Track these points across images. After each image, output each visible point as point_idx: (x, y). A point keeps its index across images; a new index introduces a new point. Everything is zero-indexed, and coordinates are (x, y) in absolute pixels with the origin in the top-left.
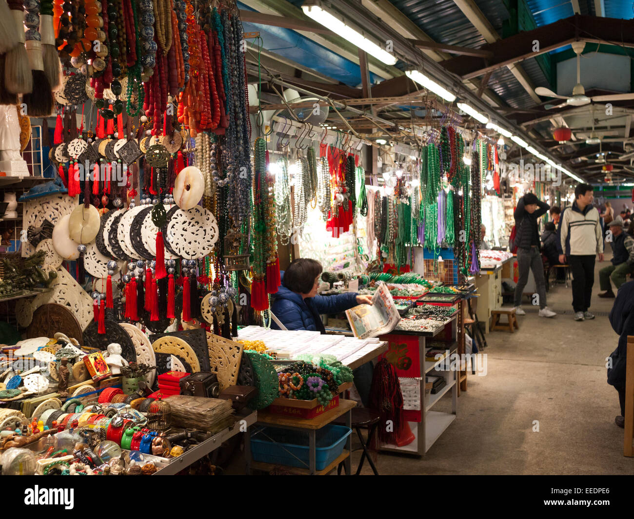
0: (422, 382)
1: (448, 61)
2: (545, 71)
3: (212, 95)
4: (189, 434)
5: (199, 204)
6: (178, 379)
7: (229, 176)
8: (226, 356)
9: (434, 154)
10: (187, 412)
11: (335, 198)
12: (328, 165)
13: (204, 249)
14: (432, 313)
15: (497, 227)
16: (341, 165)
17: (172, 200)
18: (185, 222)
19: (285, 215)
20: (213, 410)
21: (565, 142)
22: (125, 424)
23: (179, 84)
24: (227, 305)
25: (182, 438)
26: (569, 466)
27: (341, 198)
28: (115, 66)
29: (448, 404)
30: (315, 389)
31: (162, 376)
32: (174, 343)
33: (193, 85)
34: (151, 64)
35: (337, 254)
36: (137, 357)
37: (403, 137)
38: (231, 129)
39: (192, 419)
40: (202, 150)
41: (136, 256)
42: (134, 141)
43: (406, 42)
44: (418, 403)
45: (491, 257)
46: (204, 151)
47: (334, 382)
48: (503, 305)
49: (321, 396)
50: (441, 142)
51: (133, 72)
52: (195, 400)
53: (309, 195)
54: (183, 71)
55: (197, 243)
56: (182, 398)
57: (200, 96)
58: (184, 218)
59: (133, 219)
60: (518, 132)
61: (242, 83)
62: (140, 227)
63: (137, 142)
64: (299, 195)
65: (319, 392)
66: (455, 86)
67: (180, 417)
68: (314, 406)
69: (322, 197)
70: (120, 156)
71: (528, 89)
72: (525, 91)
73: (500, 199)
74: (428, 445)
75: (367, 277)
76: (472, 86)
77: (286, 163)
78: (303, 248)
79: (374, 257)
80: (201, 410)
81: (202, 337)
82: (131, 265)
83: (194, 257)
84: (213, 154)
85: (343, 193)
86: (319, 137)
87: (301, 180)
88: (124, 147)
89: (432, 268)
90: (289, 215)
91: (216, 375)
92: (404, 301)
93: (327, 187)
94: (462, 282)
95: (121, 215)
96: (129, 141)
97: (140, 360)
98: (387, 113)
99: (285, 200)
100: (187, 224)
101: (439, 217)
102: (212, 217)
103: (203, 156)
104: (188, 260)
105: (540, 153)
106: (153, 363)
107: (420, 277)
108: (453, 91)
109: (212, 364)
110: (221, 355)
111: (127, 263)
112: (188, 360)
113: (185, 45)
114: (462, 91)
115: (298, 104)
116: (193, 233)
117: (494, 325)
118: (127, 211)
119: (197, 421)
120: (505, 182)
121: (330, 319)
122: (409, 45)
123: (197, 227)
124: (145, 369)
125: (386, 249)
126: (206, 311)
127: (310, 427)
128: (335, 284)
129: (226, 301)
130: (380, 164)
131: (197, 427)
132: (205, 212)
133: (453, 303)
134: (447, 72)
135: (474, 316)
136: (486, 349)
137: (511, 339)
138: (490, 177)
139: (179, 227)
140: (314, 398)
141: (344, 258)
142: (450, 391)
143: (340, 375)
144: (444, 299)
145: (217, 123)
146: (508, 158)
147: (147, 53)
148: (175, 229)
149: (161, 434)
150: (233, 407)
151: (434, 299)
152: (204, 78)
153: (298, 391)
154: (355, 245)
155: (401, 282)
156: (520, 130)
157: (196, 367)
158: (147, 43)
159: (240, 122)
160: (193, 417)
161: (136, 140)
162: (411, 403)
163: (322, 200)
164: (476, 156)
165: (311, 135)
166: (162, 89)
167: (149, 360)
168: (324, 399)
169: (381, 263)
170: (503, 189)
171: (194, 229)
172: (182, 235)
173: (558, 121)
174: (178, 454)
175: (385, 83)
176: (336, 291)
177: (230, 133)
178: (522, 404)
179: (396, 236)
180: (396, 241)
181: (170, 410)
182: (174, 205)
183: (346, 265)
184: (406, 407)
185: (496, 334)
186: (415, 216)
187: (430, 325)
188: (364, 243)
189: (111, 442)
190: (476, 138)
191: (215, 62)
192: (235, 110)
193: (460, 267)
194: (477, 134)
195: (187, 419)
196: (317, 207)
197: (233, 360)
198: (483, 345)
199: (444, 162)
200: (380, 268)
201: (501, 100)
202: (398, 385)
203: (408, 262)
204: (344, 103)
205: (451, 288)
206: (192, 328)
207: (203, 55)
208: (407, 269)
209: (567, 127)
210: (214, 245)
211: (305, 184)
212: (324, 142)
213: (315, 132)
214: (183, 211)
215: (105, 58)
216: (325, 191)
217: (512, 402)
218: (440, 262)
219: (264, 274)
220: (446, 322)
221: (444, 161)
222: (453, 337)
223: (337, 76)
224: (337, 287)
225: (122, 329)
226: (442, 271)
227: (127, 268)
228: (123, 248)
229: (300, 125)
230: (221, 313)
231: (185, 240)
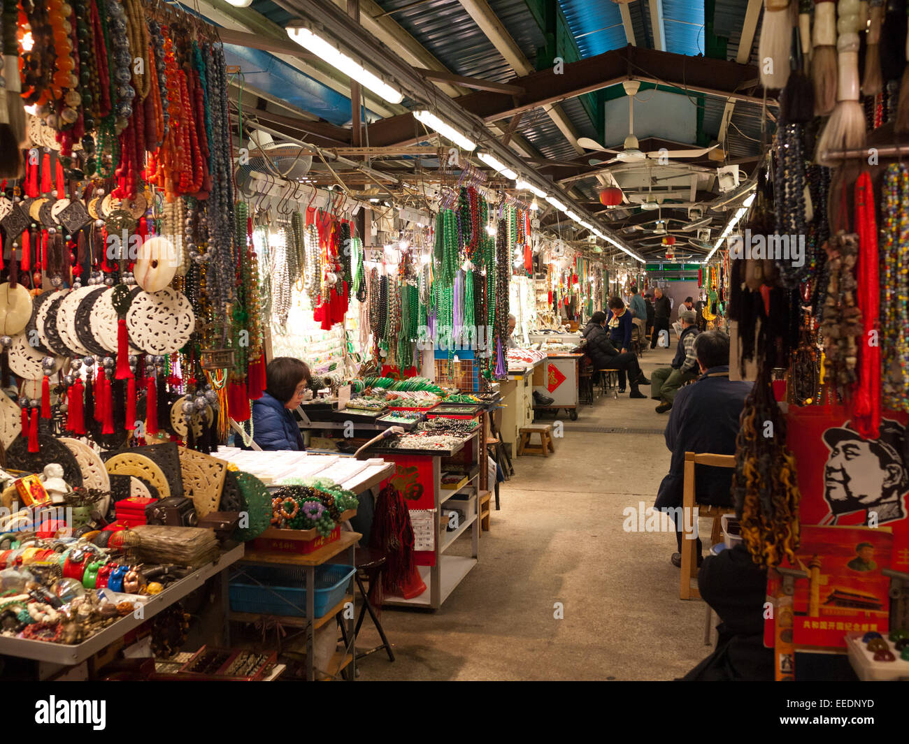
0: (436, 514)
1: (467, 96)
2: (591, 114)
3: (193, 150)
4: (166, 569)
5: (170, 285)
6: (144, 505)
7: (210, 251)
8: (205, 476)
9: (451, 223)
10: (160, 543)
11: (326, 277)
12: (317, 235)
13: (175, 342)
14: (447, 427)
15: (527, 318)
16: (333, 235)
17: (131, 279)
18: (150, 308)
19: (265, 300)
20: (194, 540)
21: (614, 206)
22: (86, 559)
23: (158, 137)
24: (205, 412)
25: (160, 573)
26: (616, 613)
27: (334, 278)
28: (87, 116)
29: (467, 547)
30: (314, 517)
31: (121, 503)
32: (134, 462)
33: (173, 139)
34: (127, 115)
35: (321, 352)
36: (84, 480)
37: (407, 196)
38: (214, 193)
39: (168, 552)
40: (173, 216)
41: (82, 350)
42: (80, 202)
43: (414, 72)
44: (432, 541)
45: (519, 358)
46: (175, 218)
47: (335, 509)
48: (533, 422)
49: (321, 524)
50: (460, 206)
51: (105, 124)
52: (169, 529)
53: (294, 275)
54: (162, 122)
55: (166, 334)
56: (151, 528)
57: (180, 152)
58: (148, 303)
59: (78, 304)
60: (554, 191)
61: (227, 134)
62: (89, 314)
63: (84, 204)
64: (282, 273)
65: (318, 520)
66: (477, 131)
67: (152, 550)
68: (313, 536)
69: (310, 277)
70: (61, 222)
71: (568, 135)
72: (564, 138)
73: (530, 281)
74: (444, 595)
75: (361, 382)
76: (497, 131)
77: (266, 232)
78: (277, 343)
79: (368, 357)
80: (179, 541)
81: (173, 453)
82: (75, 363)
83: (162, 353)
84: (190, 222)
85: (336, 271)
86: (307, 199)
87: (285, 255)
88: (66, 211)
89: (446, 371)
90: (270, 300)
91: (191, 499)
92: (412, 413)
93: (317, 263)
94: (484, 389)
95: (62, 298)
96: (72, 202)
97: (87, 484)
98: (383, 162)
99: (265, 280)
100: (153, 310)
101: (455, 304)
102: (186, 301)
103: (173, 225)
104: (154, 356)
105: (583, 219)
106: (106, 487)
107: (430, 382)
108: (472, 138)
109: (186, 486)
110: (197, 474)
111: (70, 360)
112: (154, 483)
113: (164, 89)
114: (484, 137)
115: (272, 151)
116: (161, 322)
117: (523, 447)
118: (69, 293)
119: (174, 554)
120: (537, 258)
121: (313, 438)
122: (419, 76)
123: (166, 314)
124: (96, 495)
125: (386, 345)
126: (177, 420)
127: (307, 564)
128: (319, 391)
129: (204, 407)
130: (374, 232)
131: (174, 561)
132: (177, 296)
133: (473, 415)
134: (466, 112)
135: (497, 435)
136: (512, 478)
137: (545, 465)
138: (518, 251)
139: (142, 314)
140: (310, 528)
141: (330, 358)
142: (470, 527)
143: (342, 500)
144: (461, 410)
145: (199, 185)
146: (542, 225)
147: (122, 100)
148: (137, 317)
149: (135, 568)
150: (217, 537)
151: (449, 410)
152: (184, 129)
153: (292, 520)
154: (343, 340)
155: (405, 389)
156: (558, 189)
157: (165, 490)
158: (123, 89)
159: (224, 184)
160: (168, 549)
161: (83, 202)
162: (422, 542)
163: (309, 281)
164: (502, 225)
165: (296, 196)
166: (138, 145)
167: (100, 484)
168: (325, 529)
169: (379, 364)
170: (536, 267)
171: (162, 317)
172: (146, 325)
173: (606, 178)
174: (157, 591)
175: (382, 122)
176: (322, 401)
177: (214, 197)
178: (559, 544)
179: (398, 328)
180: (399, 336)
181: (140, 542)
182: (136, 286)
183: (332, 368)
184: (417, 548)
185: (525, 459)
186: (424, 302)
187: (447, 442)
188: (355, 337)
189: (71, 579)
190: (502, 201)
191: (196, 109)
192: (218, 169)
193: (482, 369)
194: (504, 197)
195: (161, 552)
196: (304, 290)
197: (213, 479)
198: (509, 473)
199: (463, 233)
200: (377, 371)
201: (533, 148)
202: (408, 517)
203: (415, 363)
204: (335, 153)
205: (470, 397)
206: (158, 442)
207: (183, 100)
208: (412, 372)
209: (617, 186)
210: (188, 337)
211: (290, 260)
212: (313, 205)
213: (301, 193)
214: (148, 293)
215: (78, 107)
216: (314, 269)
217: (546, 542)
218: (456, 363)
219: (246, 375)
220: (466, 439)
221: (464, 231)
222: (474, 459)
223: (318, 110)
224: (322, 395)
225: (62, 445)
226: (459, 375)
227: (70, 366)
228: (65, 340)
229: (283, 183)
230: (196, 423)
231: (151, 331)
